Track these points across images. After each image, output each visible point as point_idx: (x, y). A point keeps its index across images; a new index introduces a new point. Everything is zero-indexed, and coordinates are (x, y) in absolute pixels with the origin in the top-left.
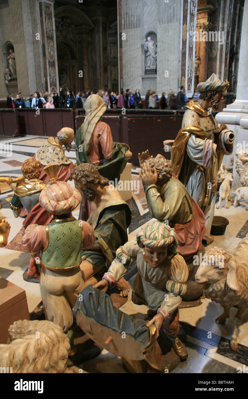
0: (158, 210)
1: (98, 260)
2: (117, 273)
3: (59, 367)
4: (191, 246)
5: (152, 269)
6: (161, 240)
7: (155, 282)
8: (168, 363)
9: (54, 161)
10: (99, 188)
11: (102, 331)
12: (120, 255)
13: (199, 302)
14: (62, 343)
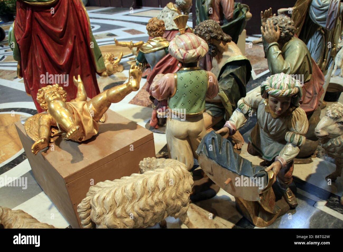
0: (279, 67)
1: (217, 113)
2: (238, 122)
3: (183, 199)
4: (309, 105)
5: (273, 119)
6: (287, 90)
7: (274, 133)
8: (280, 208)
9: (173, 26)
10: (221, 44)
11: (222, 173)
12: (241, 105)
13: (310, 160)
14: (187, 179)
